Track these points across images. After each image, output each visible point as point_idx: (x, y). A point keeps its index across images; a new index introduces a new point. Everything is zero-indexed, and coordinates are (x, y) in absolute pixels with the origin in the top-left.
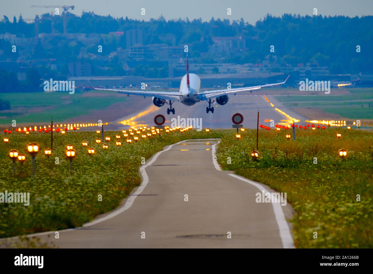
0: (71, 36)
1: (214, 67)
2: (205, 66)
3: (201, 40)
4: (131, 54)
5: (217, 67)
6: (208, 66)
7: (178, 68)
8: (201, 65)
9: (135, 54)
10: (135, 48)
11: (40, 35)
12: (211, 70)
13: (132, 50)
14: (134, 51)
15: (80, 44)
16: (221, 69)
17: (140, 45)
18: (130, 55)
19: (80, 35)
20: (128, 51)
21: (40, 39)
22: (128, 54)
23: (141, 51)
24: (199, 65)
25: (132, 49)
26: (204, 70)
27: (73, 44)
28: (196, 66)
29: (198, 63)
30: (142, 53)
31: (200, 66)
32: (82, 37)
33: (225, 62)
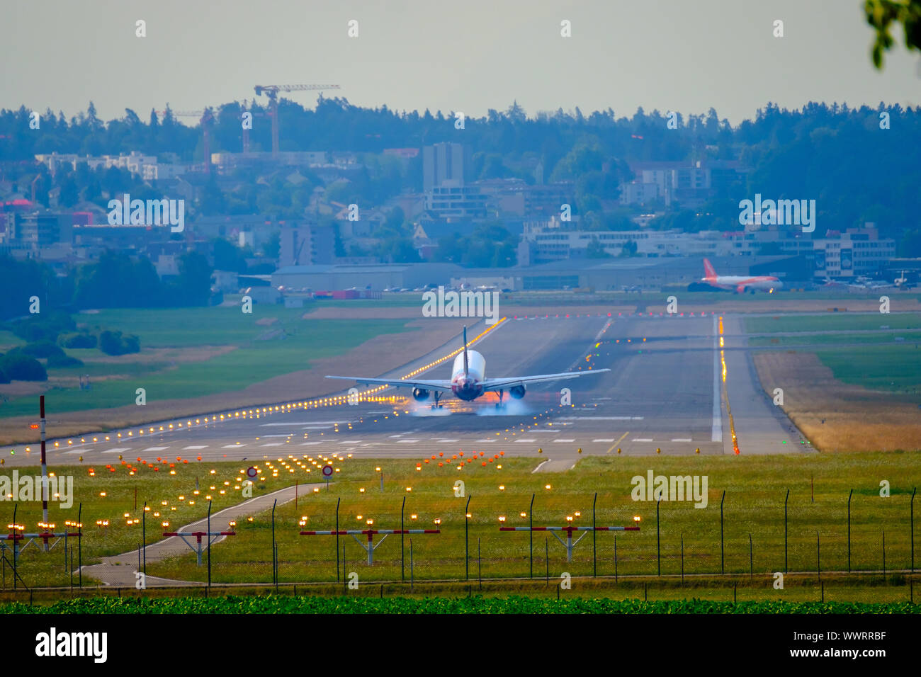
0: (291, 157)
1: (626, 241)
2: (605, 237)
3: (603, 170)
4: (434, 205)
5: (633, 240)
6: (613, 237)
7: (540, 242)
8: (597, 234)
9: (443, 205)
10: (443, 190)
11: (215, 158)
12: (619, 245)
13: (435, 195)
14: (443, 198)
15: (314, 178)
16: (644, 246)
17: (455, 183)
18: (430, 208)
19: (312, 156)
20: (426, 198)
21: (214, 167)
22: (427, 205)
23: (460, 197)
24: (591, 233)
25: (436, 191)
26: (604, 246)
27: (295, 179)
28: (585, 237)
29: (592, 231)
30: (461, 201)
31: (594, 237)
32: (317, 161)
33: (655, 226)
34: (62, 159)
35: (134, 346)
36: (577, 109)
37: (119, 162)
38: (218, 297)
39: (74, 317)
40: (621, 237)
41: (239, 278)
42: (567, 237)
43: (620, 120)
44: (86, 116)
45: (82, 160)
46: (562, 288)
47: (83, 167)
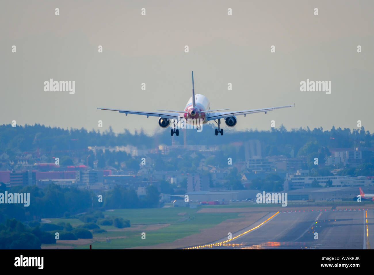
0: (192, 147)
1: (328, 180)
2: (319, 179)
3: (318, 152)
4: (250, 166)
5: (331, 180)
6: (323, 179)
7: (293, 181)
8: (316, 178)
9: (253, 166)
10: (253, 160)
11: (161, 147)
12: (325, 182)
13: (250, 162)
14: (253, 163)
15: (201, 156)
16: (335, 182)
17: (258, 157)
18: (248, 168)
19: (200, 147)
20: (246, 164)
21: (161, 151)
22: (247, 166)
23: (260, 163)
24: (314, 177)
25: (250, 160)
26: (319, 182)
27: (193, 156)
28: (310, 179)
29: (314, 176)
30: (260, 165)
31: (315, 179)
32: (202, 149)
33: (340, 174)
34: (99, 148)
35: (128, 225)
36: (308, 127)
37: (122, 149)
38: (163, 204)
39: (103, 213)
40: (326, 178)
41: (171, 196)
42: (304, 179)
43: (325, 132)
44: (109, 131)
45: (107, 149)
46: (302, 199)
47: (107, 151)
